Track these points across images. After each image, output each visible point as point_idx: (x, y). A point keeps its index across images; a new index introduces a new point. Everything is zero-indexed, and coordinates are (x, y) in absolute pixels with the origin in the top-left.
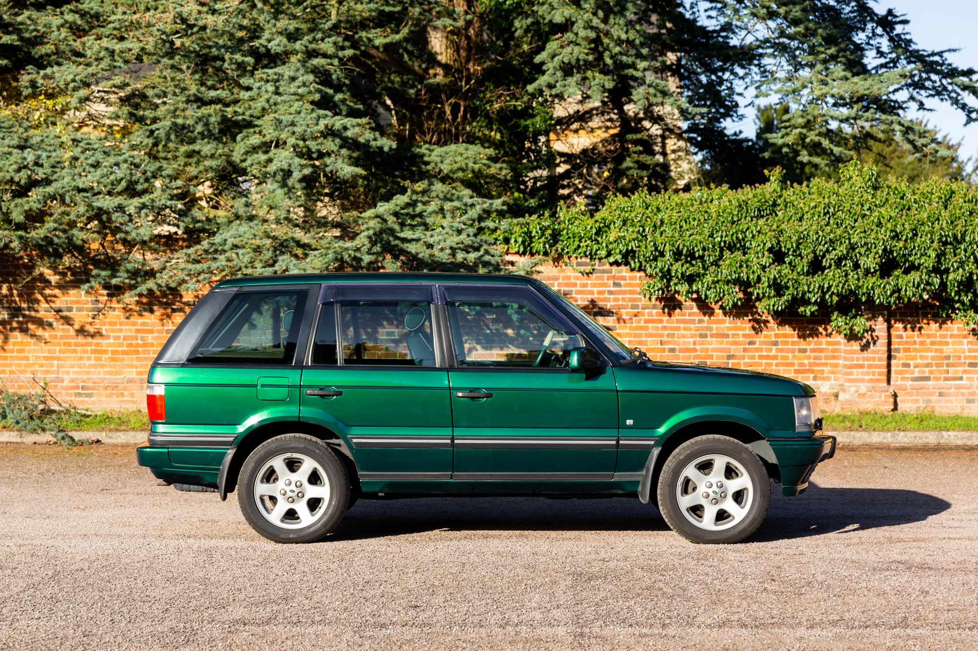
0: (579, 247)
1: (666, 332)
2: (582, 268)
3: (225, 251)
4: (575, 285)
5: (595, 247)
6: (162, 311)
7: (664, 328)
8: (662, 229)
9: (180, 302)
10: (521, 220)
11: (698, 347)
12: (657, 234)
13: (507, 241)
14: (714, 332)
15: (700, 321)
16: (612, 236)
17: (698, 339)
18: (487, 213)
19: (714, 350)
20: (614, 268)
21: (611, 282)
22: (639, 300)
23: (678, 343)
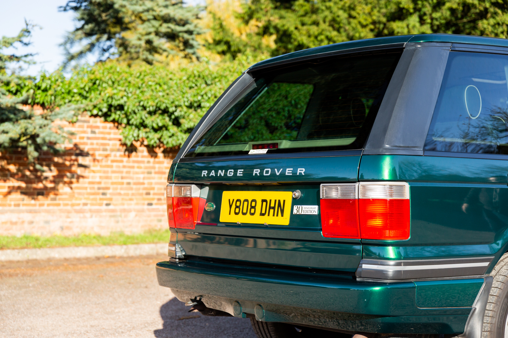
1: (125, 170)
7: (124, 167)
11: (146, 181)
14: (157, 170)
15: (149, 162)
17: (146, 175)
19: (156, 183)
20: (92, 119)
21: (89, 130)
22: (108, 145)
23: (132, 178)
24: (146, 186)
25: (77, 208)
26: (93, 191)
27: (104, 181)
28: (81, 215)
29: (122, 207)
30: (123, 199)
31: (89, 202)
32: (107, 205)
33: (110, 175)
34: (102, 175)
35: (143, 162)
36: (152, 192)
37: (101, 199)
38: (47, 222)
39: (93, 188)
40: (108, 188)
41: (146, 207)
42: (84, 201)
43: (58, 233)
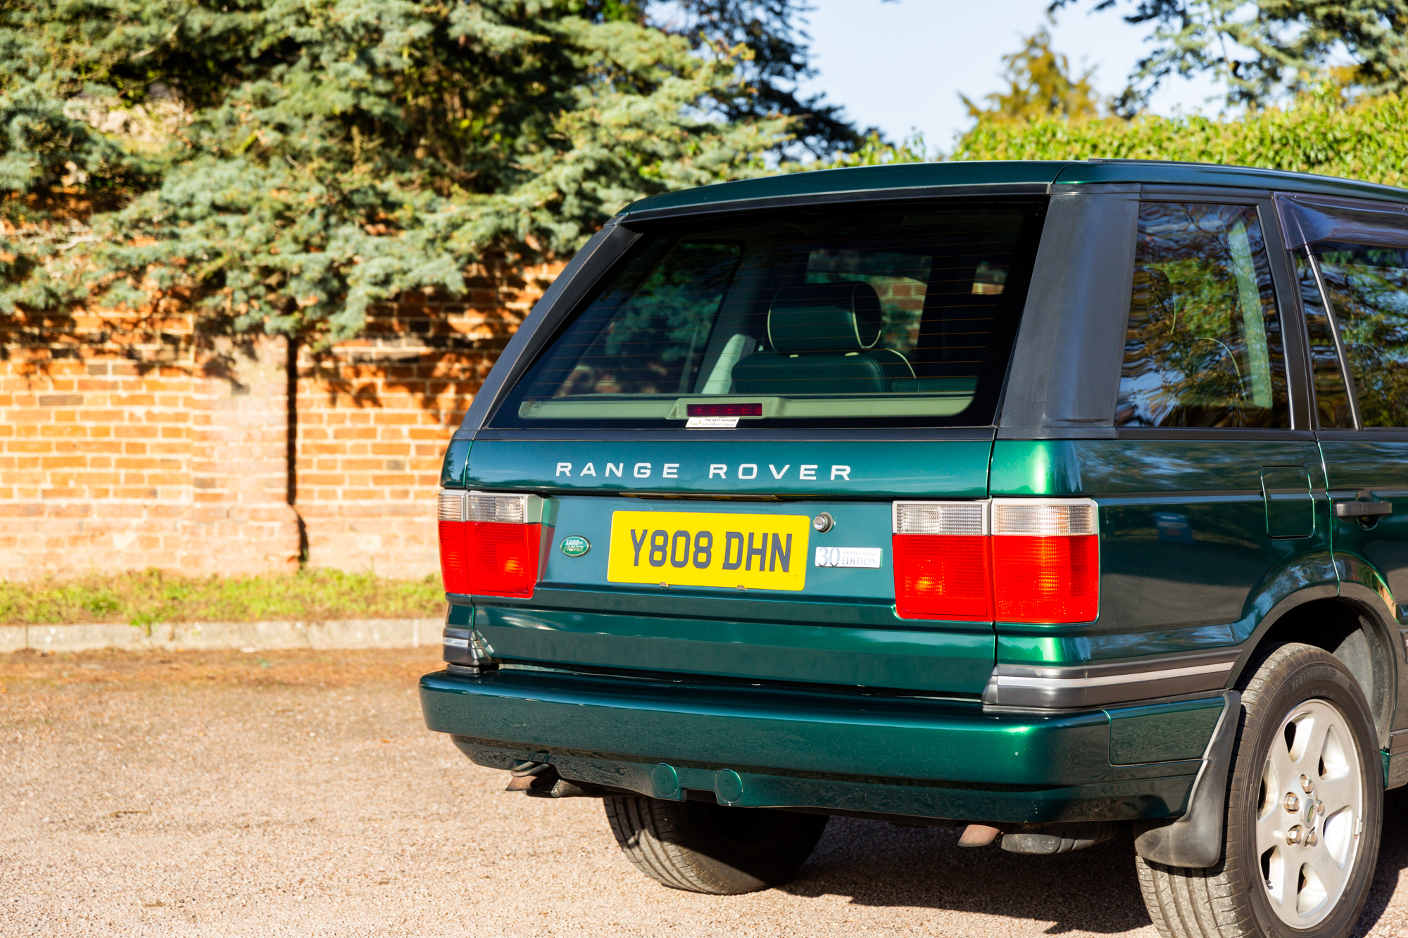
3: (191, 220)
6: (28, 354)
9: (70, 334)
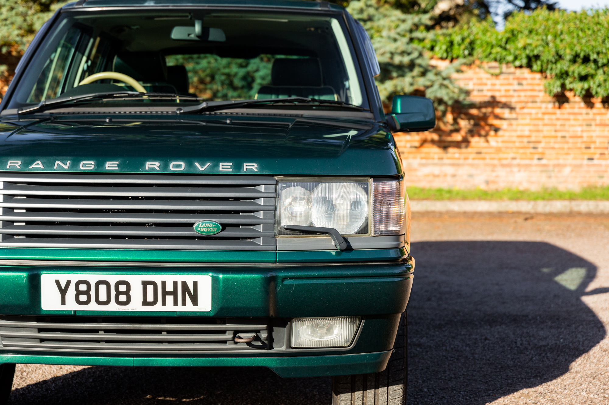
0: (490, 53)
1: (559, 123)
2: (493, 71)
4: (486, 84)
5: (504, 53)
7: (558, 119)
8: (562, 37)
10: (444, 31)
11: (585, 134)
12: (558, 41)
13: (432, 48)
14: (598, 122)
15: (587, 114)
16: (520, 44)
17: (585, 128)
18: (416, 26)
19: (598, 137)
20: (518, 71)
21: (515, 82)
22: (538, 96)
23: (568, 131)
24: (585, 139)
25: (505, 162)
26: (522, 145)
27: (534, 134)
28: (508, 169)
29: (556, 162)
30: (557, 154)
31: (518, 156)
32: (539, 159)
33: (541, 128)
34: (532, 128)
35: (581, 114)
36: (592, 146)
37: (531, 153)
38: (471, 176)
39: (522, 142)
40: (539, 142)
41: (585, 162)
42: (511, 155)
43: (483, 187)
